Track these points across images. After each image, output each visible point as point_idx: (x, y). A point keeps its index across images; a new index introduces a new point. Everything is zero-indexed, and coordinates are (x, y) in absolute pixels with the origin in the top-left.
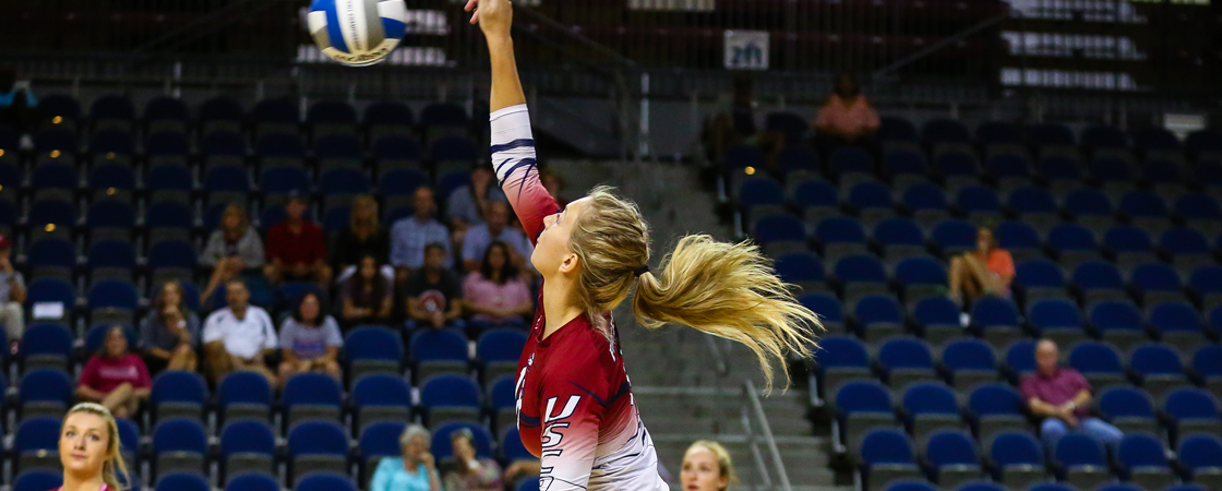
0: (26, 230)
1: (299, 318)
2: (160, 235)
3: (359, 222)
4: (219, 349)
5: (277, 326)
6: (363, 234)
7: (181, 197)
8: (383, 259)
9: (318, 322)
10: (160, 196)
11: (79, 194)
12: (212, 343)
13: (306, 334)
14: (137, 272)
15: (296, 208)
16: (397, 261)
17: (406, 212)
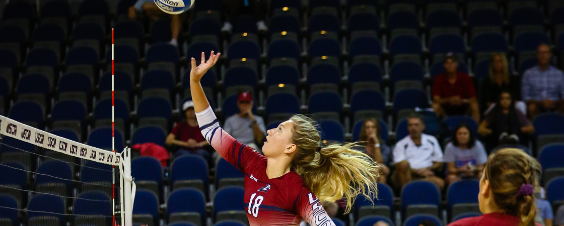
0: (264, 88)
1: (456, 143)
2: (359, 87)
3: (495, 71)
4: (404, 167)
5: (443, 147)
6: (499, 80)
7: (374, 59)
8: (517, 97)
9: (470, 145)
10: (359, 59)
11: (301, 61)
12: (399, 164)
13: (463, 154)
14: (343, 114)
15: (451, 65)
16: (528, 98)
17: (533, 62)
